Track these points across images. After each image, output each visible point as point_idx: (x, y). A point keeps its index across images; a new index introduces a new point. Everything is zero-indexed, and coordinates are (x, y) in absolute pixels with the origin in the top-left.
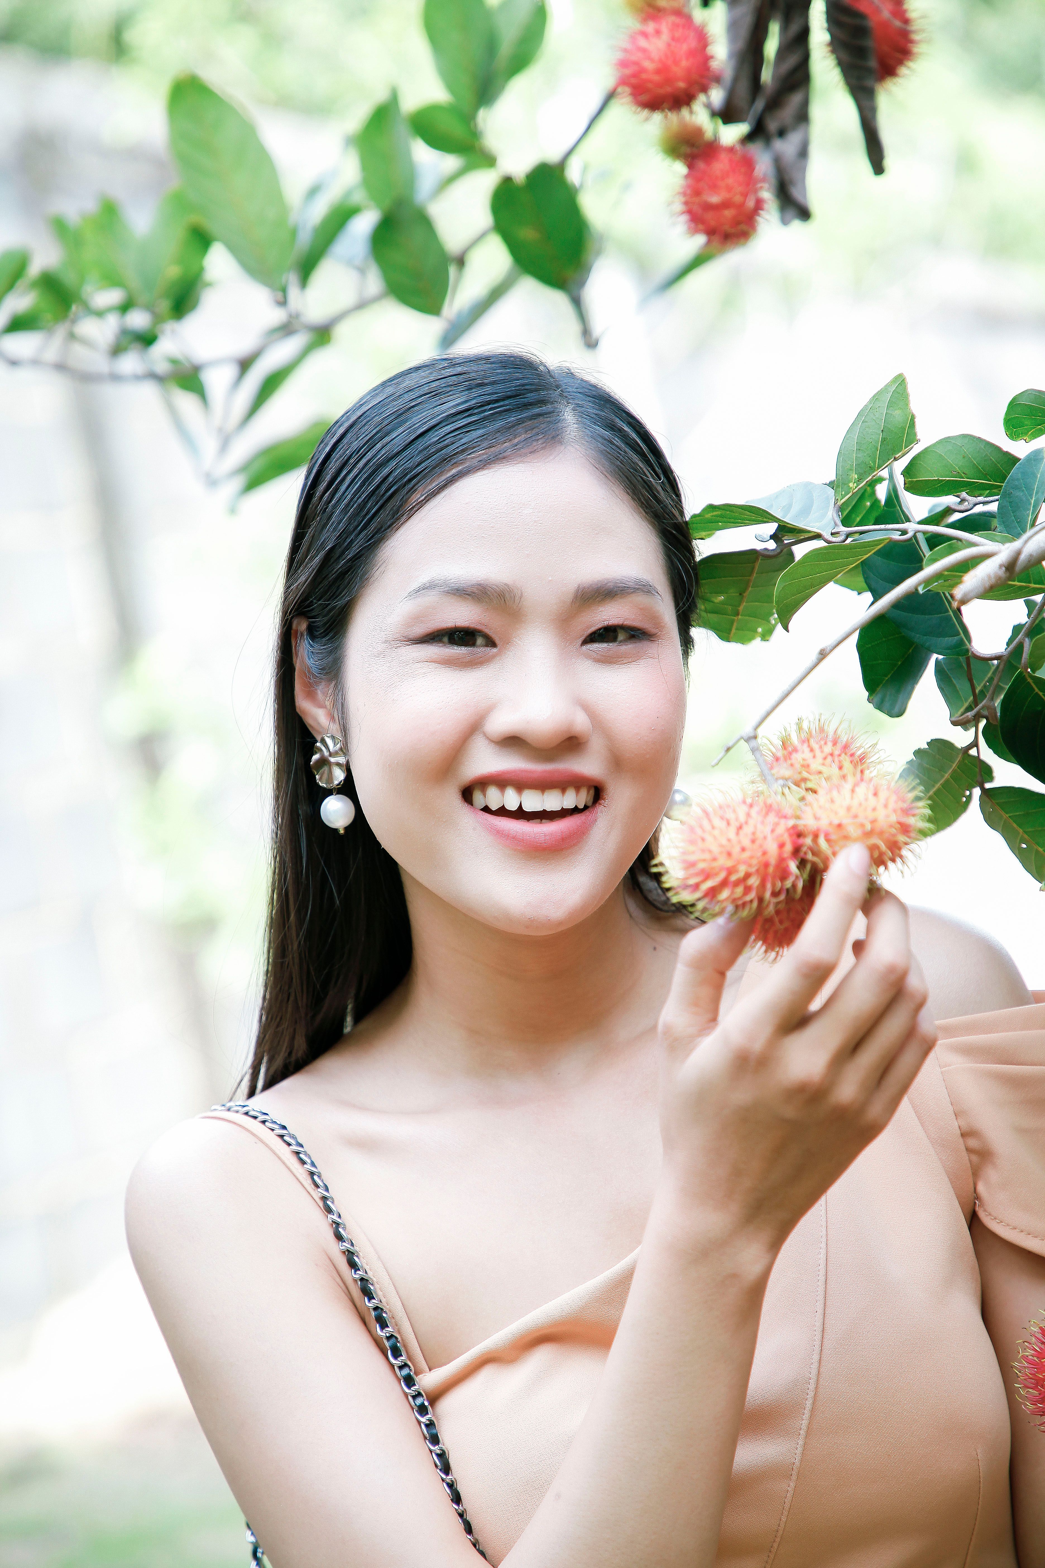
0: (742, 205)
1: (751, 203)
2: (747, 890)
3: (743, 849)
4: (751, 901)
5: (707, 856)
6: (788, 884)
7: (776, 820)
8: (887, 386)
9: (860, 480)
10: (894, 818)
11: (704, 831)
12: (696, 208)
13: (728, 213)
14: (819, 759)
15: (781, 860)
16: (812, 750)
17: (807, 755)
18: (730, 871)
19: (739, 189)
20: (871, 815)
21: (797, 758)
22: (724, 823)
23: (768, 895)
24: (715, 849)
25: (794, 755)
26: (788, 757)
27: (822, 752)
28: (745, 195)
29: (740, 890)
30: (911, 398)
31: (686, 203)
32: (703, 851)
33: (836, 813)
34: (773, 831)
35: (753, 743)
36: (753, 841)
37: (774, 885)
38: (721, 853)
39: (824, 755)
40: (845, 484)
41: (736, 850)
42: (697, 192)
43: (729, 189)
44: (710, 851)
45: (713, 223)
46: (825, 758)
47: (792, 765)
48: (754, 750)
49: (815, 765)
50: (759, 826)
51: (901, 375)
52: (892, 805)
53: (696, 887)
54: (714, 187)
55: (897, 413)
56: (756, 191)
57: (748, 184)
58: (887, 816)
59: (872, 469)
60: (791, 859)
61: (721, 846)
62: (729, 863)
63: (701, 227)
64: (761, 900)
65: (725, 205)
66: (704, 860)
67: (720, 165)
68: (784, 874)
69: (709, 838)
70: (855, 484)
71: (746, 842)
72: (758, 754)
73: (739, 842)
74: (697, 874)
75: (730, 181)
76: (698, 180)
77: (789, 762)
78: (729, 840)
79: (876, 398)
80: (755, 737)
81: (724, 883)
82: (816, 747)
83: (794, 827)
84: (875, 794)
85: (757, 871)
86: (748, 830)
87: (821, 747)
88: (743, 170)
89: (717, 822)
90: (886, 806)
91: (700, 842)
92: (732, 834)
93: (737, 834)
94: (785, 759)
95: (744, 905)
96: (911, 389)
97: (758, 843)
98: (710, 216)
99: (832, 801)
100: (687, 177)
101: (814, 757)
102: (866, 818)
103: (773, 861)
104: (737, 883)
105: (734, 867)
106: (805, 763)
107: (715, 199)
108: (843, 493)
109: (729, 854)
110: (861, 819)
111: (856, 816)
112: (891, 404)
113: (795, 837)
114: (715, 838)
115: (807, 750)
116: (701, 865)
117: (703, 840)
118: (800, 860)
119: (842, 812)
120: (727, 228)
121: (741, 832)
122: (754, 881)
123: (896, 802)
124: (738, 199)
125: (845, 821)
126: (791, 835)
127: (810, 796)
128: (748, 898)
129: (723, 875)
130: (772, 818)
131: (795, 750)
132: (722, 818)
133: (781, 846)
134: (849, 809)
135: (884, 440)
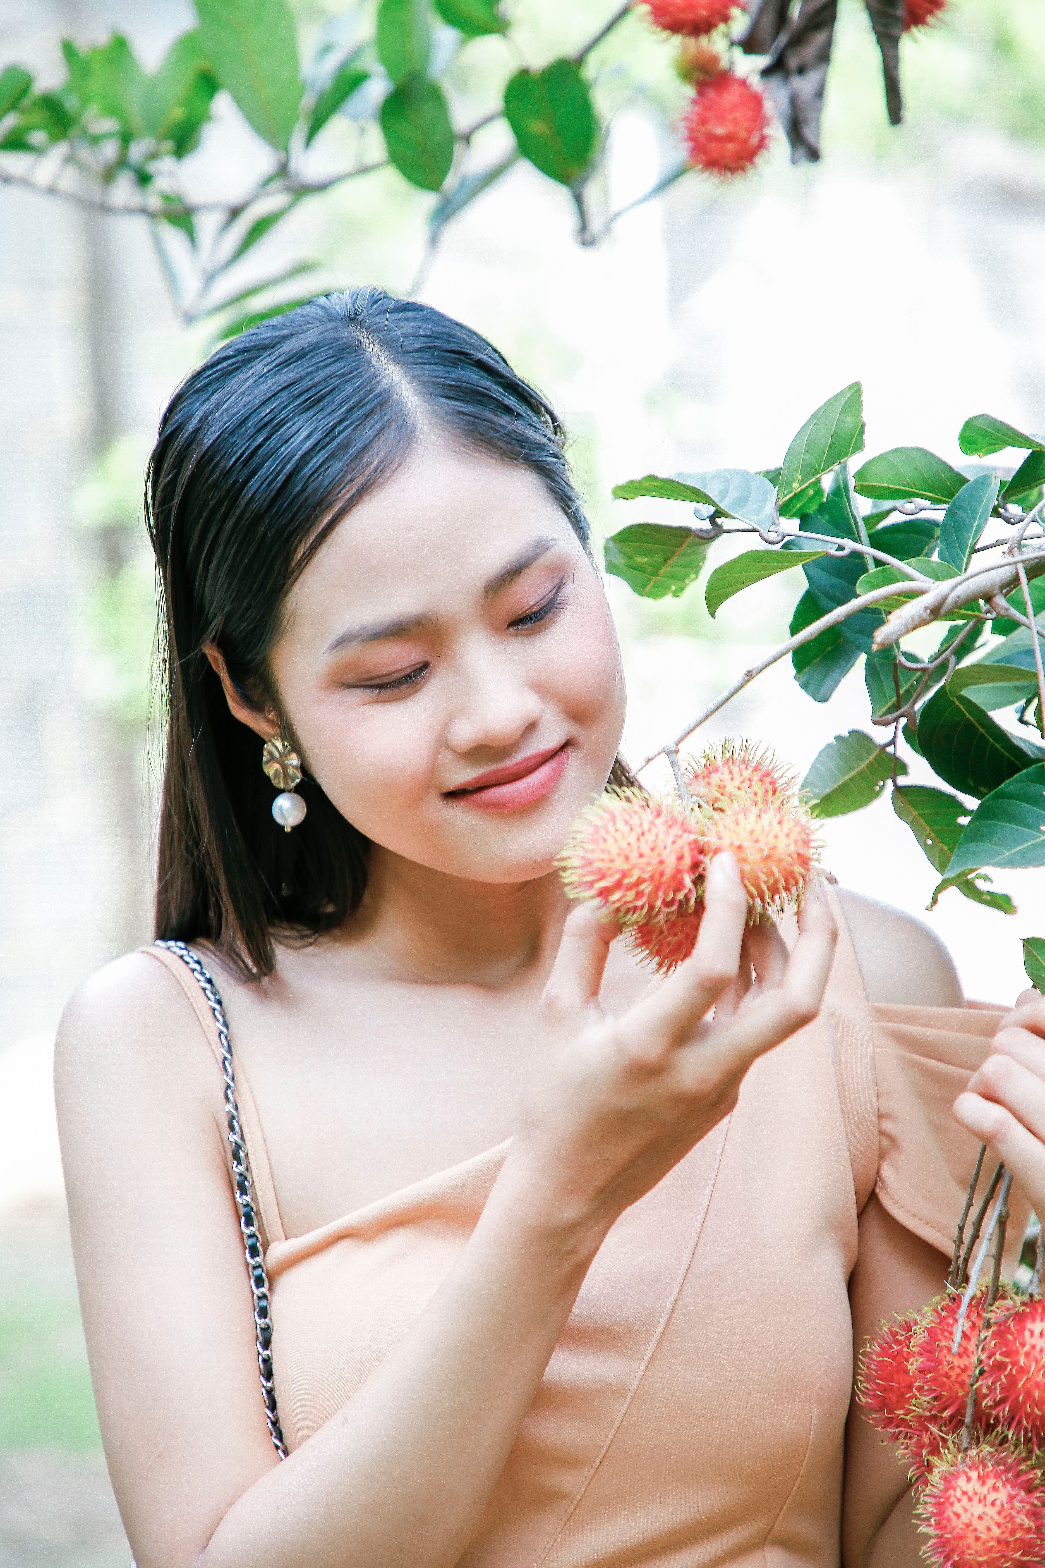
0: (746, 141)
1: (754, 140)
2: (640, 895)
3: (641, 856)
4: (642, 907)
5: (605, 856)
6: (681, 896)
7: (680, 832)
8: (843, 392)
9: (803, 481)
10: (792, 849)
11: (607, 832)
12: (700, 137)
13: (731, 147)
14: (736, 783)
15: (679, 871)
16: (731, 772)
17: (726, 776)
18: (624, 875)
19: (746, 124)
20: (771, 842)
21: (715, 778)
22: (628, 828)
23: (658, 903)
24: (614, 851)
25: (713, 775)
26: (707, 775)
27: (741, 775)
28: (750, 131)
29: (632, 894)
30: (865, 407)
31: (691, 130)
32: (603, 851)
33: (738, 835)
34: (674, 842)
35: (673, 757)
36: (652, 849)
37: (666, 894)
38: (619, 854)
39: (742, 779)
40: (788, 484)
41: (634, 855)
42: (704, 121)
43: (736, 122)
44: (609, 852)
45: (715, 155)
46: (743, 782)
47: (709, 784)
48: (674, 764)
49: (731, 788)
50: (661, 837)
51: (858, 383)
52: (794, 835)
53: (591, 884)
54: (721, 119)
55: (849, 419)
56: (761, 128)
57: (755, 121)
58: (788, 845)
59: (816, 471)
60: (688, 873)
61: (621, 848)
62: (625, 867)
63: (702, 157)
64: (651, 907)
65: (730, 138)
66: (602, 860)
67: (731, 97)
68: (679, 886)
69: (610, 840)
70: (798, 485)
71: (645, 849)
72: (676, 767)
73: (639, 848)
74: (593, 873)
75: (738, 114)
76: (707, 108)
77: (706, 780)
78: (629, 844)
79: (830, 402)
80: (677, 752)
81: (618, 885)
82: (736, 770)
83: (696, 841)
84: (780, 823)
85: (652, 878)
86: (650, 837)
87: (740, 771)
88: (752, 105)
89: (620, 825)
90: (788, 836)
91: (601, 841)
92: (632, 839)
93: (638, 840)
94: (704, 777)
95: (635, 909)
96: (866, 398)
97: (656, 851)
98: (712, 147)
99: (737, 824)
100: (695, 102)
101: (732, 779)
102: (766, 844)
103: (669, 872)
104: (629, 888)
105: (629, 870)
106: (721, 783)
107: (720, 131)
108: (786, 492)
109: (627, 858)
110: (761, 844)
111: (757, 841)
112: (844, 410)
113: (696, 852)
114: (616, 841)
115: (726, 771)
116: (598, 864)
117: (605, 840)
118: (696, 875)
119: (744, 835)
120: (727, 161)
121: (642, 839)
122: (646, 888)
123: (799, 834)
124: (743, 134)
125: (745, 844)
126: (692, 850)
127: (717, 815)
128: (639, 903)
129: (617, 877)
130: (676, 830)
131: (716, 770)
132: (626, 823)
133: (680, 858)
134: (752, 832)
135: (832, 444)
